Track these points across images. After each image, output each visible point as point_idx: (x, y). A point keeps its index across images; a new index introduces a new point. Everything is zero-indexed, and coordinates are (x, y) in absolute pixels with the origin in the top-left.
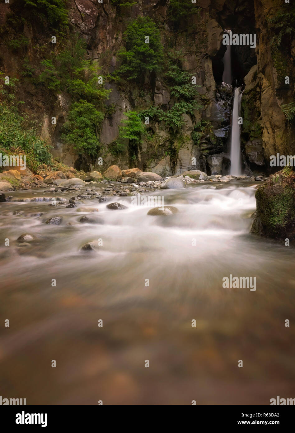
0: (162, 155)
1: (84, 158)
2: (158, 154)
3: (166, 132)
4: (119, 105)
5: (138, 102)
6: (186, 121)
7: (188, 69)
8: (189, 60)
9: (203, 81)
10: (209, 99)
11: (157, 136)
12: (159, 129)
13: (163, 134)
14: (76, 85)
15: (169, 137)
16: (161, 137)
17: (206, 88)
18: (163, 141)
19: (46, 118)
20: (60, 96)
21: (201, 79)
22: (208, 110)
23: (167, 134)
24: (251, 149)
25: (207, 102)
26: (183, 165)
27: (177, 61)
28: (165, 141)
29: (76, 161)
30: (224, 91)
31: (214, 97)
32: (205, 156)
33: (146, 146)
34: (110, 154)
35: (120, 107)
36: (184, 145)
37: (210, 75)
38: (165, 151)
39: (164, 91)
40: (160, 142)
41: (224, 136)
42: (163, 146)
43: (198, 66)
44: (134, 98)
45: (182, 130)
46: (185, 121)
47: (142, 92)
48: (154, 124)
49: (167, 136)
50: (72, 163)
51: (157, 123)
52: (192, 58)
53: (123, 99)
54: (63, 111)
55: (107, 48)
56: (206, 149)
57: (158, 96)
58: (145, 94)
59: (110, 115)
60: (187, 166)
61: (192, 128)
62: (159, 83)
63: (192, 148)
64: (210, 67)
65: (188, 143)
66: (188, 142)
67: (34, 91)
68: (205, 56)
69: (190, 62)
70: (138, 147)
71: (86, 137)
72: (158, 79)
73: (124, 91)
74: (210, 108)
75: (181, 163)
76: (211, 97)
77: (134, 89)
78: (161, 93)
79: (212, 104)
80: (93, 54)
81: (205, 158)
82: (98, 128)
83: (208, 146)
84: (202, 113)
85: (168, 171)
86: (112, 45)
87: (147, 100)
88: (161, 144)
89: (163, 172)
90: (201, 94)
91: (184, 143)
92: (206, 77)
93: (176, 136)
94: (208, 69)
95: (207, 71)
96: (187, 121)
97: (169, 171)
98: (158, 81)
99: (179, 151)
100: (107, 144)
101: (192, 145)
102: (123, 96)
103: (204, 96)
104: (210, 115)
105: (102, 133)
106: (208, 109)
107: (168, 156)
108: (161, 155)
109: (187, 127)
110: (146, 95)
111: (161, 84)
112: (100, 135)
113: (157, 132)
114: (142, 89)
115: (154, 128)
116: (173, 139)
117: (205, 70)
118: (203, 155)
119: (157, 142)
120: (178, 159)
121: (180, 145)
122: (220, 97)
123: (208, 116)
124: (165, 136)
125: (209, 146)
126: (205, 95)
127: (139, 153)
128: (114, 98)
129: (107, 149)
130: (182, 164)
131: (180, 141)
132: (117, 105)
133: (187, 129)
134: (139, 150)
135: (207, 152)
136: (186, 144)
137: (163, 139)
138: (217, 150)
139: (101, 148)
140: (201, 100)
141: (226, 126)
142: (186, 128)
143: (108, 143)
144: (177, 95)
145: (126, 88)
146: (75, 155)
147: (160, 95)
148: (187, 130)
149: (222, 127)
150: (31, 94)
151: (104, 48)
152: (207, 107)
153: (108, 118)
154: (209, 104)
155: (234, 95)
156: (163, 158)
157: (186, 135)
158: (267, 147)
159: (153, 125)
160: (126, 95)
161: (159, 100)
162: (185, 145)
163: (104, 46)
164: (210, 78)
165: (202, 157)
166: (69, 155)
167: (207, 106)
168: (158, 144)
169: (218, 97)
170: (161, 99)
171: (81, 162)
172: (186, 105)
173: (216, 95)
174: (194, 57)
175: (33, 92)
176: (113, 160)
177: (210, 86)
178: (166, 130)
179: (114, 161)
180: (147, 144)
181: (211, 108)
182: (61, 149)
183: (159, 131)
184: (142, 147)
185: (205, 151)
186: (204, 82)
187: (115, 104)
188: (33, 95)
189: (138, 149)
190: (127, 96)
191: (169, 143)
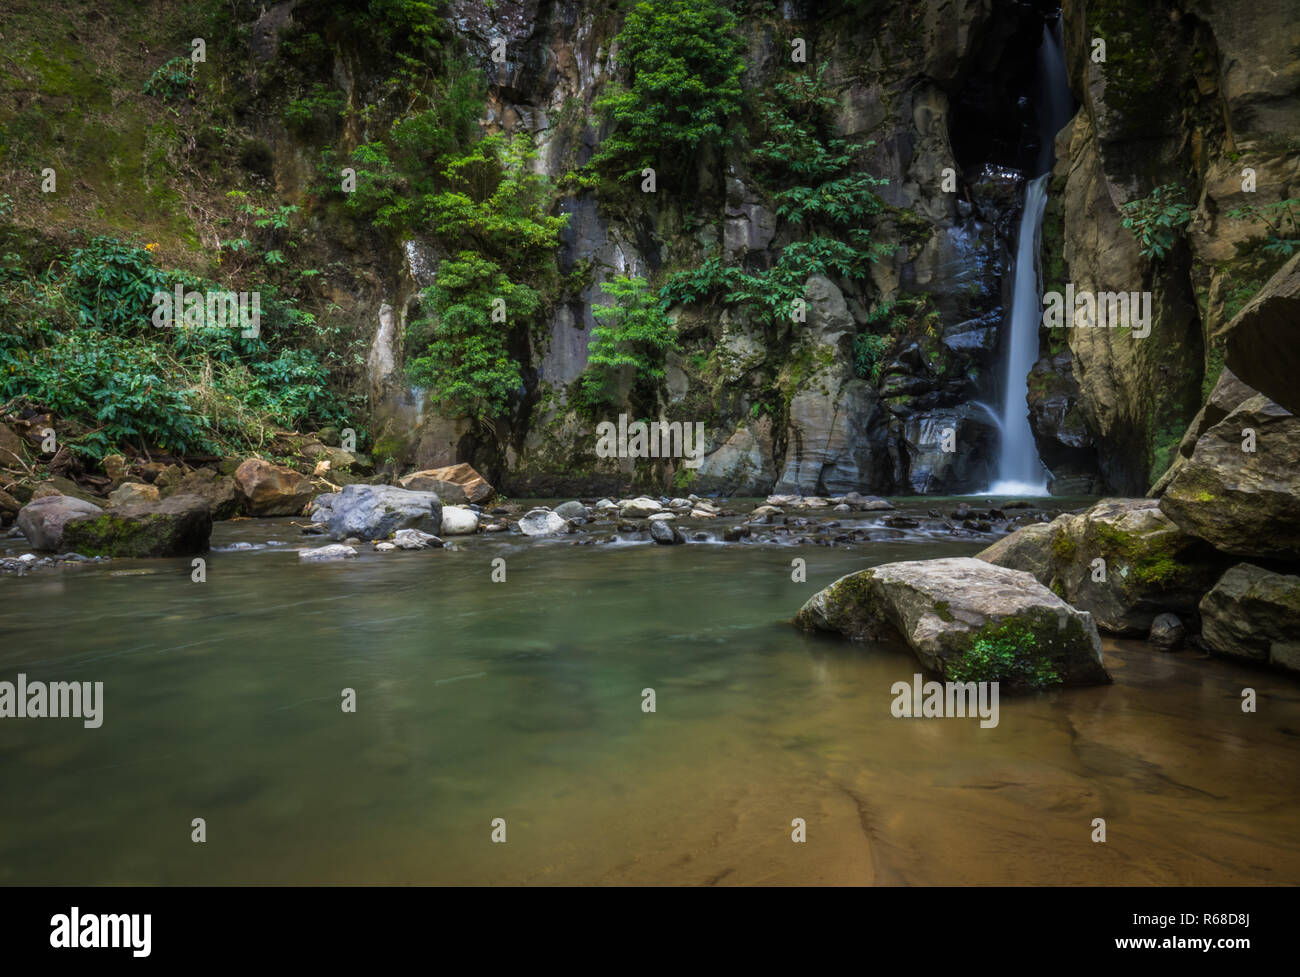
0: (738, 415)
1: (487, 430)
2: (723, 412)
3: (753, 340)
4: (603, 262)
5: (674, 248)
6: (820, 301)
7: (853, 131)
8: (855, 103)
9: (906, 166)
10: (928, 222)
11: (722, 355)
12: (732, 332)
13: (742, 347)
14: (445, 209)
15: (762, 354)
16: (736, 356)
17: (917, 186)
18: (743, 369)
19: (384, 314)
20: (410, 247)
21: (898, 159)
22: (925, 260)
23: (757, 346)
24: (1048, 387)
25: (919, 232)
26: (807, 446)
27: (811, 111)
28: (751, 369)
29: (462, 438)
30: (987, 193)
31: (947, 217)
32: (896, 414)
33: (686, 388)
34: (572, 415)
35: (606, 270)
36: (811, 380)
37: (935, 142)
38: (752, 402)
39: (754, 209)
40: (730, 373)
41: (981, 346)
42: (745, 383)
43: (887, 119)
44: (660, 239)
45: (810, 331)
46: (818, 298)
47: (687, 218)
48: (715, 315)
49: (755, 351)
50: (451, 443)
51: (725, 312)
52: (868, 94)
53: (617, 242)
54: (418, 290)
55: (580, 94)
56: (900, 393)
57: (737, 227)
58: (701, 222)
59: (576, 295)
60: (820, 451)
61: (844, 321)
62: (737, 184)
63: (837, 388)
64: (936, 117)
65: (825, 374)
66: (828, 370)
67: (353, 238)
68: (913, 83)
69: (860, 109)
70: (658, 392)
71: (467, 364)
72: (732, 170)
73: (618, 218)
74: (931, 254)
75: (799, 441)
76: (939, 217)
77: (660, 210)
78: (744, 214)
79: (939, 238)
80: (533, 116)
81: (897, 422)
82: (536, 337)
83: (907, 380)
84: (902, 269)
85: (755, 467)
86: (592, 83)
87: (706, 242)
88: (732, 378)
89: (737, 471)
90: (896, 207)
91: (813, 373)
92: (919, 150)
93: (786, 352)
94: (926, 123)
95: (922, 132)
96: (825, 299)
97: (760, 467)
98: (733, 176)
99: (793, 401)
100: (565, 386)
101: (839, 379)
102: (617, 232)
103: (906, 215)
104: (930, 278)
105: (549, 351)
106: (924, 255)
107: (764, 418)
108: (732, 416)
109: (824, 321)
110: (704, 225)
111: (742, 187)
112: (542, 357)
113: (724, 339)
114: (690, 209)
115: (714, 329)
116: (776, 362)
117: (914, 127)
118: (890, 411)
119: (719, 372)
120: (789, 429)
121: (796, 380)
122: (970, 215)
123: (923, 280)
124: (750, 352)
125: (915, 381)
126: (911, 210)
127: (663, 410)
128: (589, 242)
129: (564, 401)
130: (804, 445)
131: (800, 367)
132: (597, 263)
133: (825, 325)
134: (661, 402)
135: (905, 404)
136: (818, 376)
137: (743, 364)
138: (947, 394)
139: (543, 396)
140: (897, 227)
141: (987, 310)
142: (819, 323)
143: (568, 382)
144: (795, 217)
145: (629, 207)
146: (459, 420)
147: (742, 223)
148: (827, 330)
149: (974, 316)
150: (347, 249)
151: (571, 93)
152: (919, 252)
153: (570, 304)
154: (927, 241)
155: (1023, 202)
156: (742, 426)
157: (820, 345)
158: (1085, 377)
159: (713, 320)
160: (627, 228)
161: (738, 238)
162: (815, 380)
163: (570, 91)
164: (933, 154)
165: (885, 419)
166: (439, 420)
167: (919, 246)
168: (721, 379)
169: (962, 213)
170: (746, 234)
171: (478, 442)
172: (825, 246)
173: (955, 207)
174: (875, 90)
175: (350, 240)
176: (581, 434)
177: (933, 180)
178: (752, 332)
179: (586, 436)
180: (690, 381)
181: (936, 254)
182: (420, 404)
183: (730, 338)
184: (669, 391)
185: (898, 399)
186: (908, 167)
187: (591, 259)
188: (351, 251)
189: (659, 397)
190: (630, 235)
191: (763, 374)
